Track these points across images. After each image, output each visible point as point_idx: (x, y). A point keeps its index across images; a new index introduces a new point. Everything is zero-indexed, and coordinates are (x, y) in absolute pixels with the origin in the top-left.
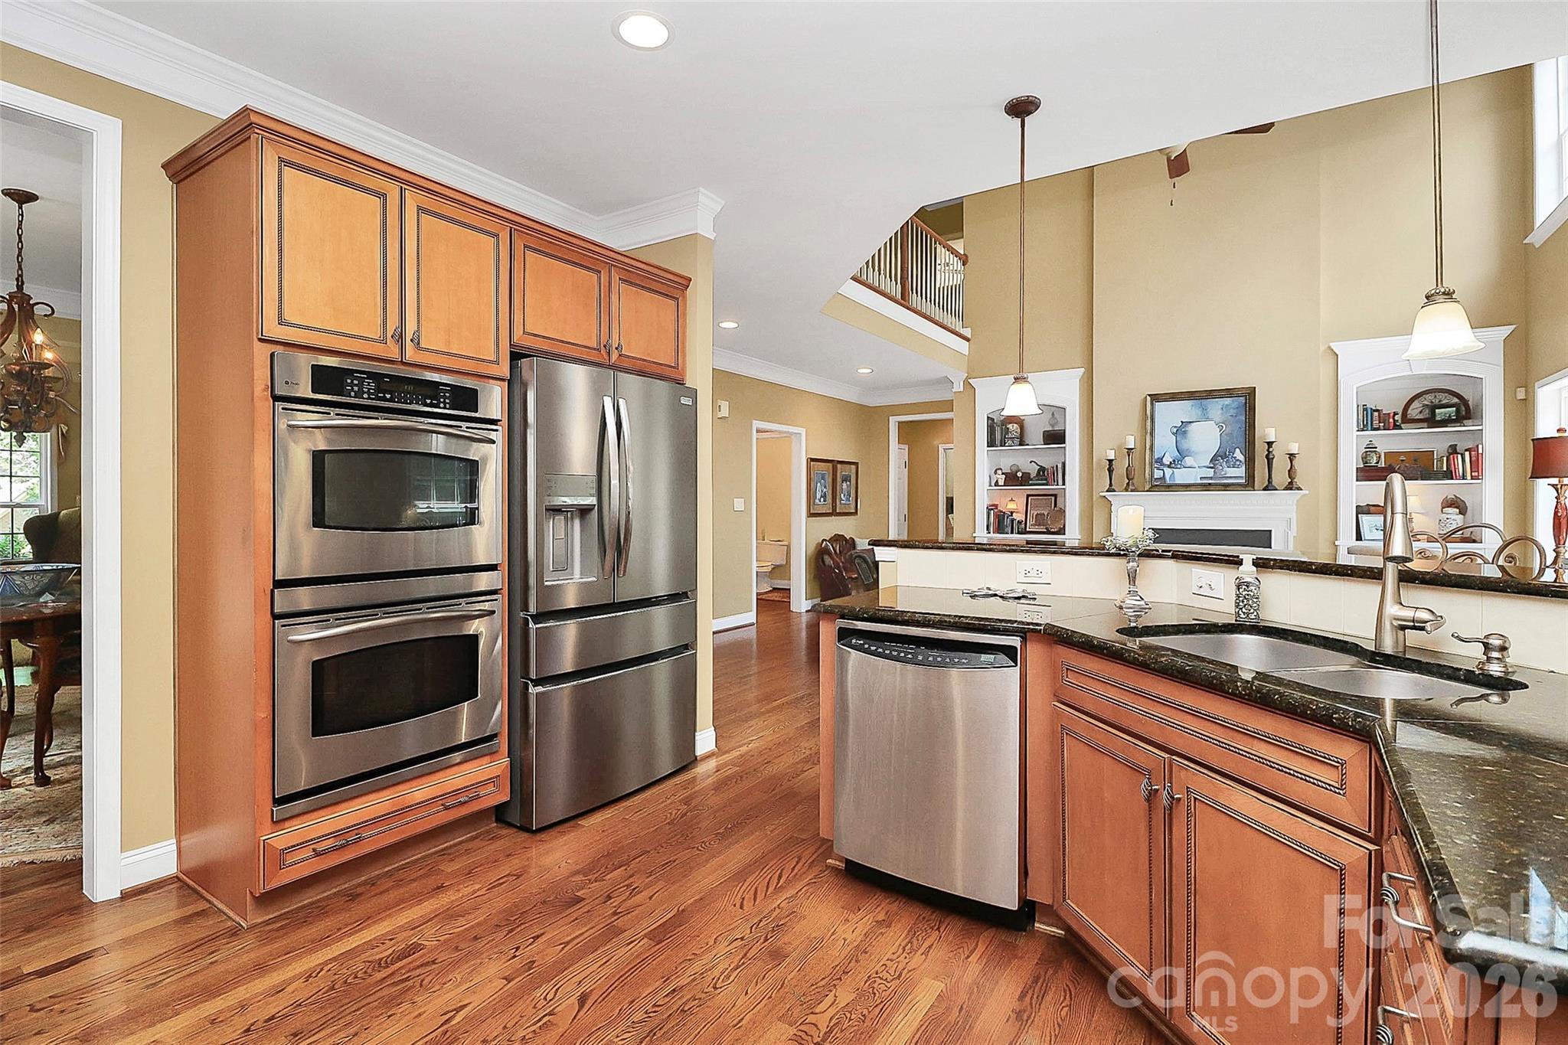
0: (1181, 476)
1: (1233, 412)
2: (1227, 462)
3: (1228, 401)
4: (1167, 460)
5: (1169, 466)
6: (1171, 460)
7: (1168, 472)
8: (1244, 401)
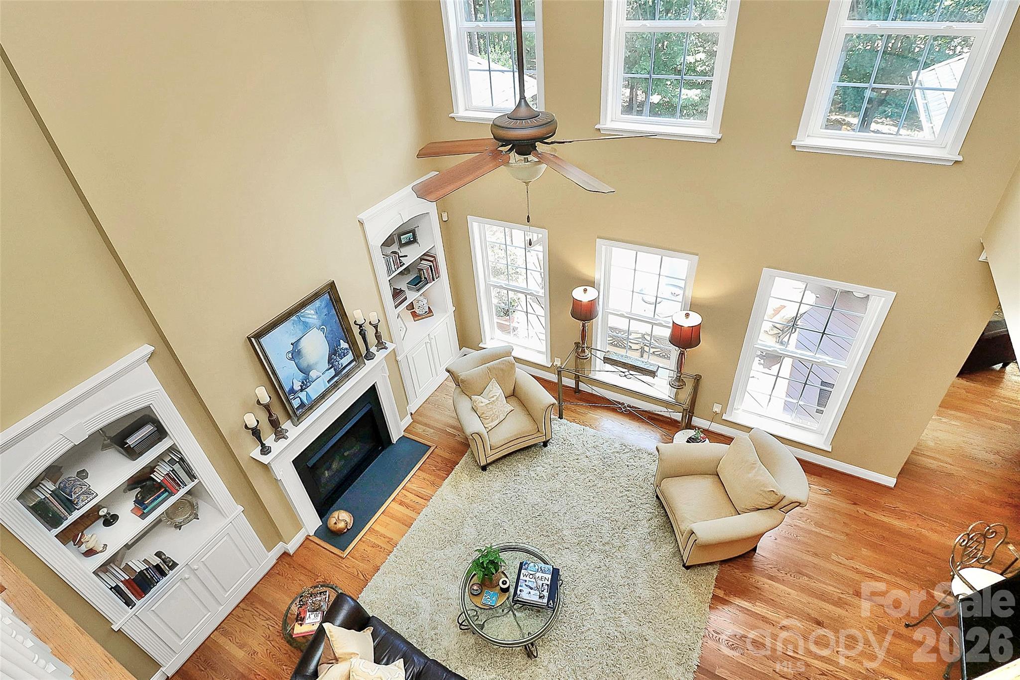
0: (314, 391)
1: (325, 311)
2: (339, 355)
3: (317, 303)
4: (297, 387)
5: (302, 390)
6: (300, 383)
7: (303, 395)
8: (329, 297)
